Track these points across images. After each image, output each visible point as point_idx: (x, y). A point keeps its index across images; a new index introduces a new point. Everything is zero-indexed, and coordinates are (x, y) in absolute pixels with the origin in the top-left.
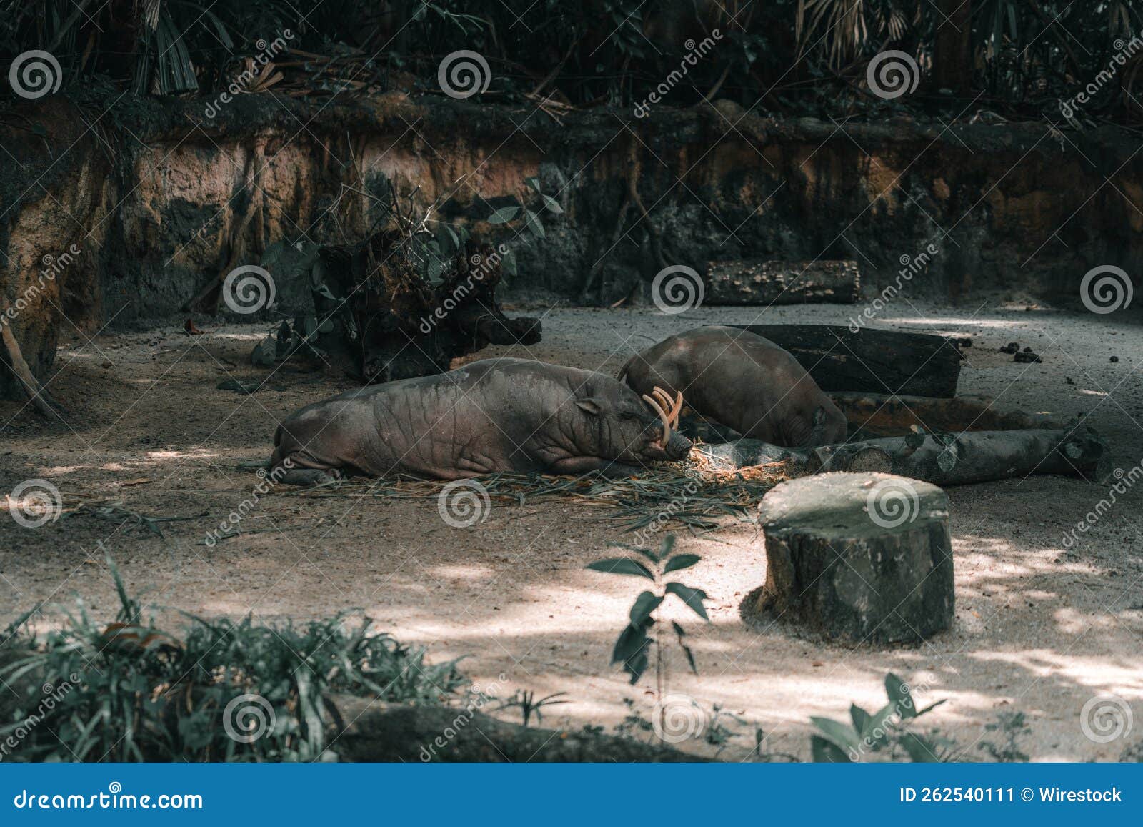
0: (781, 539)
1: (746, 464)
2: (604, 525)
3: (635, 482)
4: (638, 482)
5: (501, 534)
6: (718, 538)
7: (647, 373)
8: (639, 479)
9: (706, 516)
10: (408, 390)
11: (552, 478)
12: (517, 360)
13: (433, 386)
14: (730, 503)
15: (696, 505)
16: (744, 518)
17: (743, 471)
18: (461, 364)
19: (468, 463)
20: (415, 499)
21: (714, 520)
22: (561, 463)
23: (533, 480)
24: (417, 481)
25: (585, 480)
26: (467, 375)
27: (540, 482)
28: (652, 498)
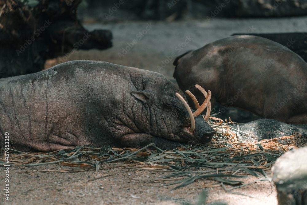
0: (288, 193)
1: (265, 137)
2: (158, 185)
3: (182, 152)
4: (184, 152)
5: (81, 192)
6: (243, 193)
7: (190, 72)
8: (185, 149)
9: (234, 176)
10: (12, 84)
11: (120, 149)
12: (93, 62)
13: (30, 81)
14: (253, 167)
15: (227, 168)
16: (262, 178)
17: (262, 143)
18: (53, 65)
19: (56, 138)
20: (17, 167)
21: (240, 180)
22: (126, 137)
23: (105, 151)
24: (18, 153)
25: (143, 151)
26: (56, 72)
27: (111, 153)
28: (194, 163)
